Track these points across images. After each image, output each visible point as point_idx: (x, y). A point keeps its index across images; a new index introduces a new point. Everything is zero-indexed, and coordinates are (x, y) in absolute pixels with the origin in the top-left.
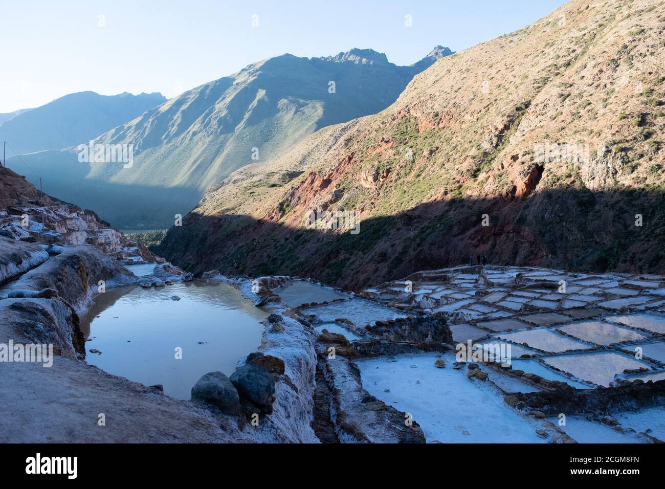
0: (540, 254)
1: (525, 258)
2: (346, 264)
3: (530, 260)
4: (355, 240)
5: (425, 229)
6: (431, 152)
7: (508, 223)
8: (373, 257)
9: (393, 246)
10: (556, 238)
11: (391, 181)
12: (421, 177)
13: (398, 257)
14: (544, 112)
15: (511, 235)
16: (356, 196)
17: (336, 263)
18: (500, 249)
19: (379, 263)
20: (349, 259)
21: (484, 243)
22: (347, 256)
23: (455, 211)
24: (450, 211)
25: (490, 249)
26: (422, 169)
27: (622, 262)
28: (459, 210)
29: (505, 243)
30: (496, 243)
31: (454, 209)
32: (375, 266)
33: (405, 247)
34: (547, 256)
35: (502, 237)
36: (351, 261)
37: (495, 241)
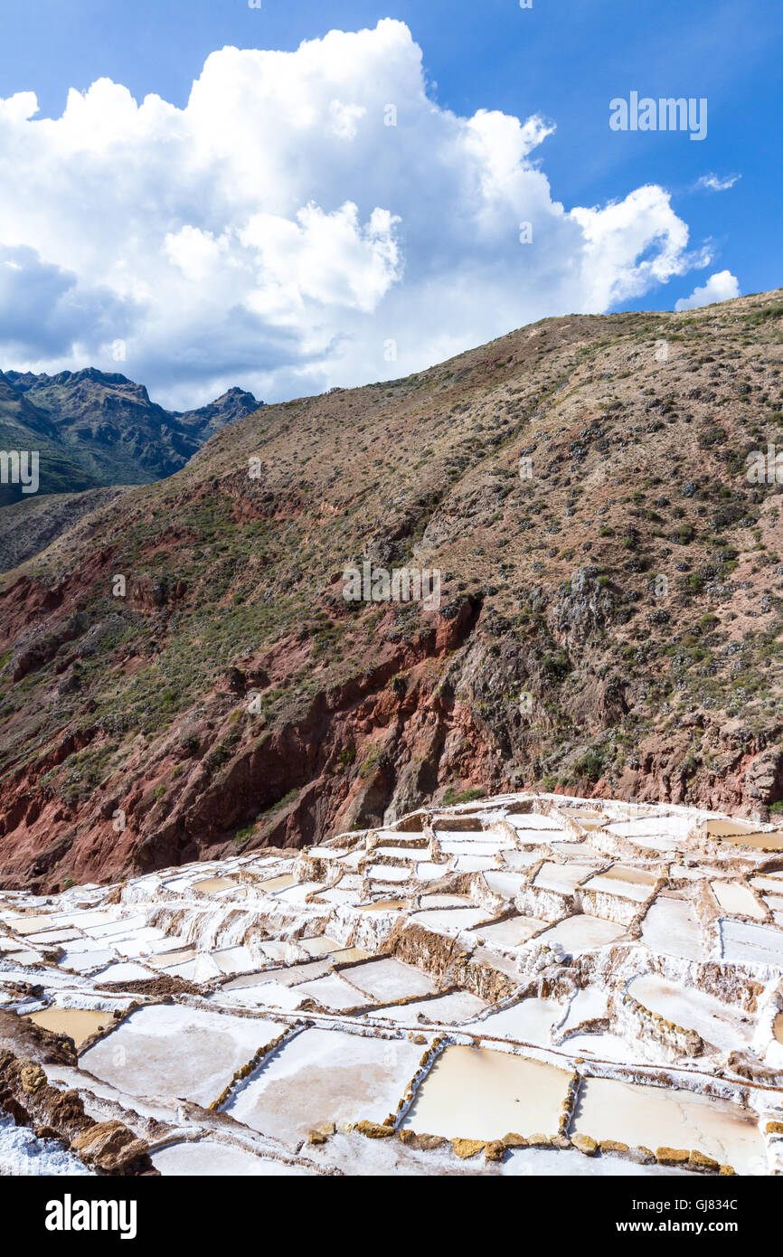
0: (482, 749)
1: (456, 755)
2: (109, 758)
3: (465, 758)
4: (129, 711)
5: (271, 698)
6: (265, 561)
7: (425, 693)
8: (170, 746)
9: (211, 726)
10: (508, 722)
11: (189, 606)
12: (248, 603)
13: (222, 748)
14: (471, 511)
15: (430, 715)
16: (119, 629)
17: (87, 757)
18: (411, 737)
19: (183, 758)
20: (116, 748)
21: (380, 726)
22: (113, 742)
23: (326, 666)
24: (315, 667)
25: (393, 738)
26: (247, 588)
27: (632, 768)
28: (333, 665)
29: (419, 728)
30: (403, 727)
31: (323, 663)
32: (177, 763)
33: (235, 729)
34: (494, 752)
35: (414, 716)
36: (120, 752)
37: (401, 723)
